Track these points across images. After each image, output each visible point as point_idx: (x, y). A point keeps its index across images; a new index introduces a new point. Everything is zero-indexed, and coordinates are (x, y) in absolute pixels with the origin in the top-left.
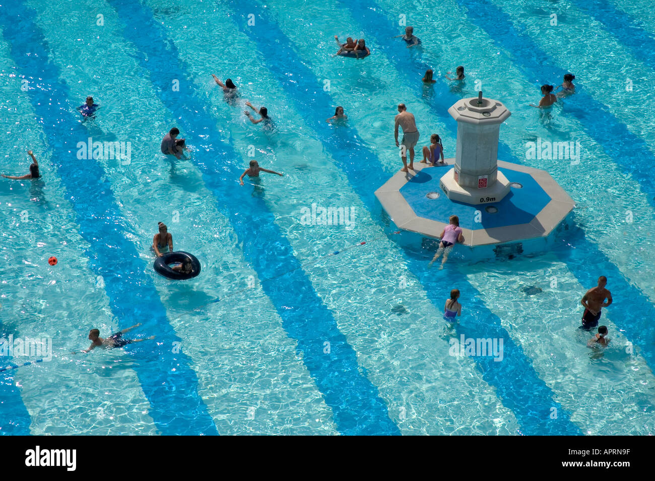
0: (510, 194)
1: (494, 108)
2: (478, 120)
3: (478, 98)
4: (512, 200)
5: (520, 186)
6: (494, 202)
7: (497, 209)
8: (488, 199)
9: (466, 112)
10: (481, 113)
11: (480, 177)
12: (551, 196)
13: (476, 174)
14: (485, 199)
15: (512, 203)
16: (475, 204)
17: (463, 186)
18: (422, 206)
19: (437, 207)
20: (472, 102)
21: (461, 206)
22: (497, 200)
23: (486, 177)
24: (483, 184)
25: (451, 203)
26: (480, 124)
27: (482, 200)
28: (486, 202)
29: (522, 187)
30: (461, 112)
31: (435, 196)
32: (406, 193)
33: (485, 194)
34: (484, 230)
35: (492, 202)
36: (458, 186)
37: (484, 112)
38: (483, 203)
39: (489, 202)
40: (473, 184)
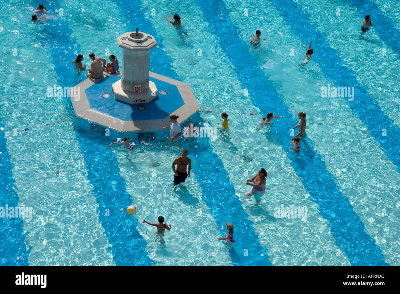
0: (157, 98)
1: (146, 40)
2: (133, 48)
3: (135, 32)
4: (157, 103)
5: (166, 93)
6: (144, 103)
7: (145, 108)
8: (140, 101)
9: (127, 41)
10: (135, 42)
11: (136, 86)
12: (185, 101)
13: (133, 83)
14: (138, 101)
15: (156, 105)
16: (131, 103)
17: (125, 91)
18: (96, 103)
19: (105, 104)
20: (132, 35)
21: (122, 104)
22: (146, 102)
23: (140, 86)
24: (138, 90)
25: (116, 102)
26: (134, 50)
27: (136, 101)
28: (138, 103)
29: (167, 94)
30: (123, 41)
31: (106, 96)
32: (89, 93)
33: (138, 97)
34: (132, 121)
35: (142, 103)
36: (122, 90)
37: (138, 42)
38: (137, 103)
39: (141, 103)
40: (131, 90)
